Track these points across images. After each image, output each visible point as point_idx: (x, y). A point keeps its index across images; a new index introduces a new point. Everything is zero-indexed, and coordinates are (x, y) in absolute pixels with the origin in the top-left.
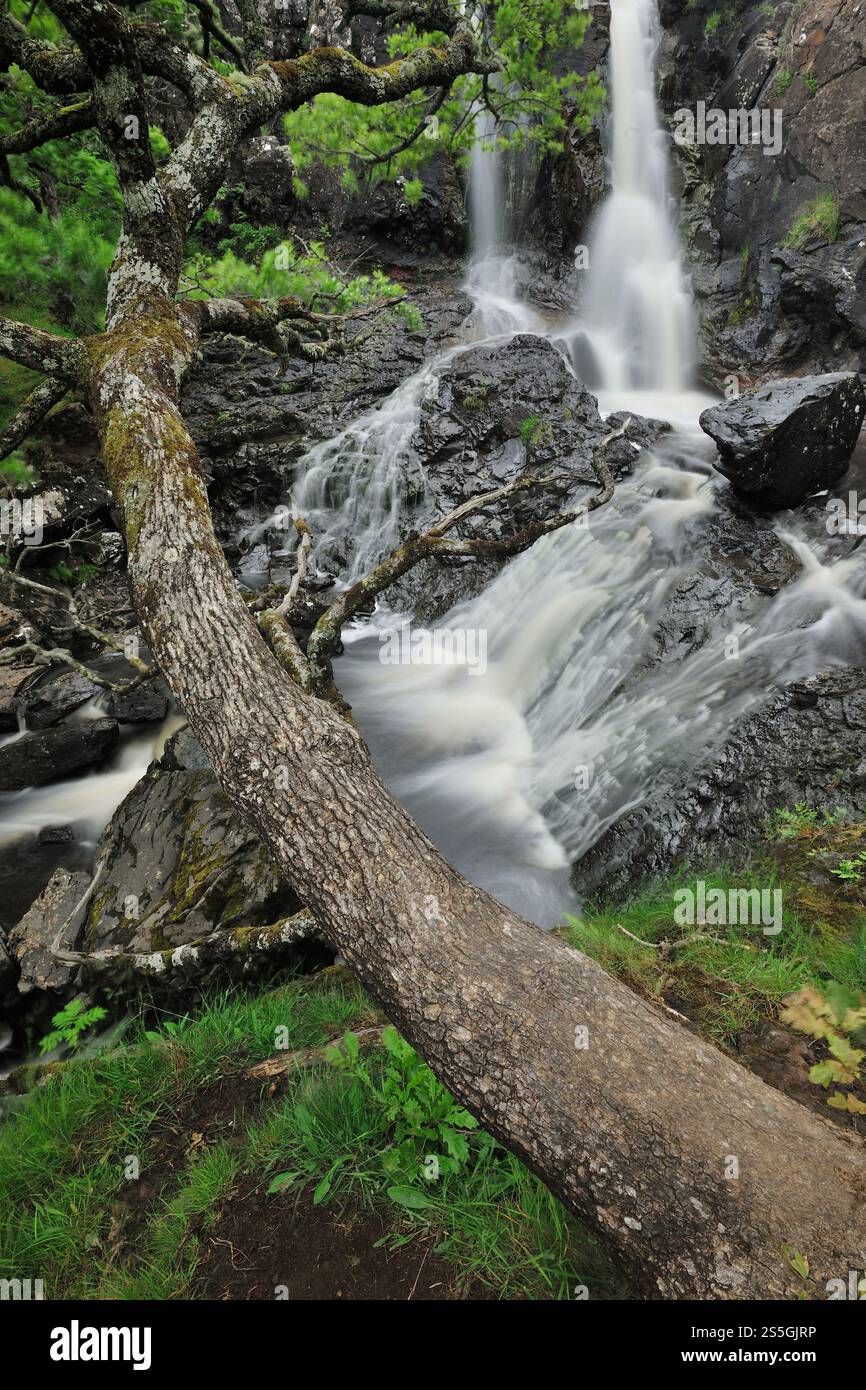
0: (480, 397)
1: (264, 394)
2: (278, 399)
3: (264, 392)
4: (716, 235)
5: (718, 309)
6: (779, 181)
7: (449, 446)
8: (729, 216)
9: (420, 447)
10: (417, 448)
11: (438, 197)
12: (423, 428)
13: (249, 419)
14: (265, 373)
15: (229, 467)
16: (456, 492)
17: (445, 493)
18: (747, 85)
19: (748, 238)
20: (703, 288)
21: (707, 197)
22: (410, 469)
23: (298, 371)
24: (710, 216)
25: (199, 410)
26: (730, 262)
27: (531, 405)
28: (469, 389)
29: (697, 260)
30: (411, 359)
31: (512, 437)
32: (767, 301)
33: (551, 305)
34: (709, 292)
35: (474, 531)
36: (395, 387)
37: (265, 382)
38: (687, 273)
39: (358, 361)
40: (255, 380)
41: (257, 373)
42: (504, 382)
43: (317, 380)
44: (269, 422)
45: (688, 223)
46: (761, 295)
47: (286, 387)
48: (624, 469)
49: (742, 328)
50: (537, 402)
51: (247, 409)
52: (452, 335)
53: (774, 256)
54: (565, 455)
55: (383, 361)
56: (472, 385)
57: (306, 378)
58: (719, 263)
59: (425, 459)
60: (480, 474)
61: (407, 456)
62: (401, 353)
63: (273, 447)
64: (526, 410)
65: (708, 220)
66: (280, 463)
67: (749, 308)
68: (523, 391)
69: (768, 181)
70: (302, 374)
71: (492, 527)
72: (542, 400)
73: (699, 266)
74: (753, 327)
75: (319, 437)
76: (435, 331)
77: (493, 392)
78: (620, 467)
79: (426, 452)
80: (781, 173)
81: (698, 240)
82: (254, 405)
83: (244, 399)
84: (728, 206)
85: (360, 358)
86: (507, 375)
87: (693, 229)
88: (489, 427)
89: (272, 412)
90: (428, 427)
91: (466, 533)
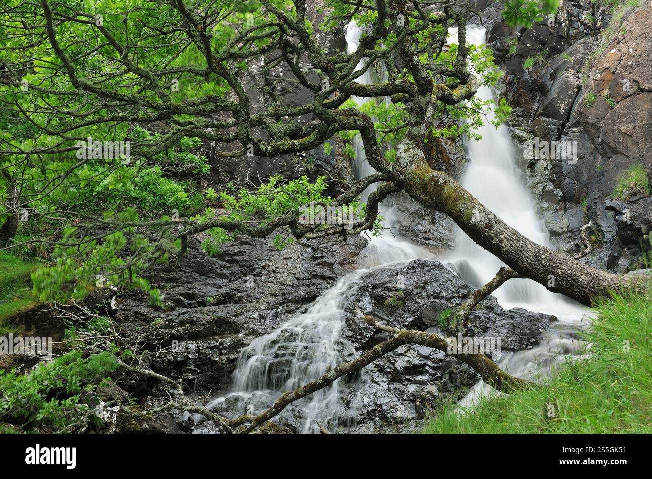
0: (399, 298)
1: (190, 305)
2: (206, 309)
3: (190, 304)
4: (559, 193)
5: (572, 243)
6: (599, 158)
7: (377, 336)
8: (567, 180)
9: (350, 337)
10: (348, 338)
11: (331, 164)
12: (349, 324)
13: (182, 323)
14: (189, 289)
15: (169, 361)
16: (388, 370)
17: (379, 371)
18: (563, 100)
19: (584, 195)
20: (556, 229)
21: (546, 168)
22: (346, 353)
23: (221, 287)
24: (551, 180)
25: (131, 318)
26: (574, 211)
27: (444, 302)
28: (388, 294)
29: (547, 210)
30: (324, 278)
31: (432, 326)
32: (608, 236)
33: (432, 242)
34: (561, 231)
35: (412, 395)
36: (316, 296)
37: (190, 296)
38: (541, 219)
39: (274, 281)
40: (181, 294)
41: (181, 289)
42: (416, 287)
43: (239, 294)
44: (204, 325)
45: (535, 185)
46: (603, 233)
47: (211, 300)
48: (533, 340)
49: (594, 256)
50: (449, 299)
51: (178, 316)
52: (353, 262)
53: (608, 205)
54: (483, 332)
55: (298, 279)
56: (389, 290)
57: (228, 293)
58: (565, 212)
59: (357, 345)
60: (408, 354)
61: (342, 343)
62: (313, 273)
63: (212, 343)
64: (441, 305)
65: (550, 183)
66: (221, 354)
67: (595, 242)
68: (435, 292)
69: (592, 158)
70: (224, 290)
71: (429, 390)
72: (452, 298)
73: (549, 214)
74: (602, 255)
75: (255, 333)
76: (338, 258)
77: (408, 294)
78: (529, 339)
79: (357, 340)
80: (599, 153)
81: (545, 195)
82: (183, 313)
83: (172, 309)
84: (565, 173)
85: (276, 278)
86: (417, 283)
87: (540, 189)
88: (410, 320)
89: (204, 318)
90: (355, 323)
91: (405, 398)
